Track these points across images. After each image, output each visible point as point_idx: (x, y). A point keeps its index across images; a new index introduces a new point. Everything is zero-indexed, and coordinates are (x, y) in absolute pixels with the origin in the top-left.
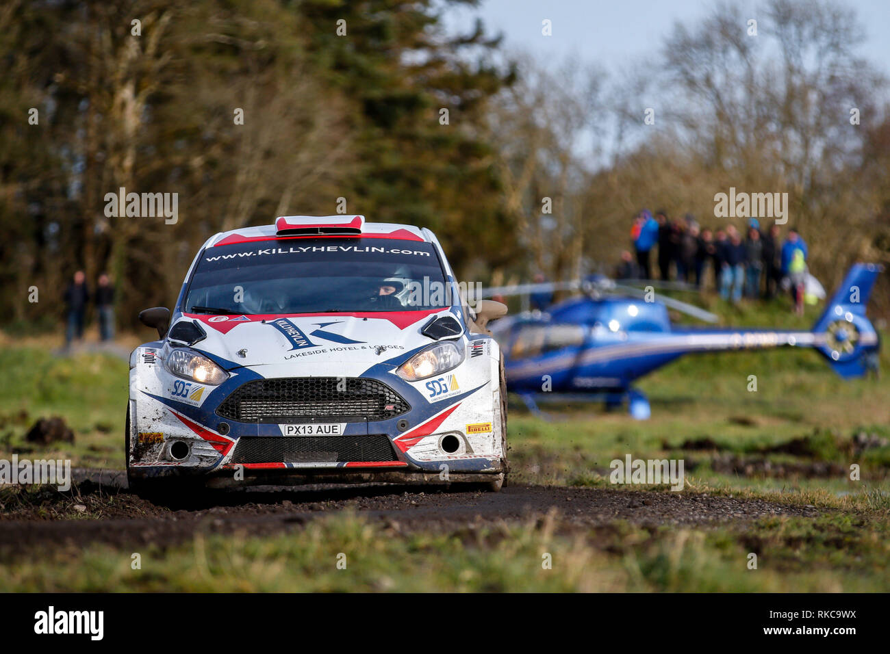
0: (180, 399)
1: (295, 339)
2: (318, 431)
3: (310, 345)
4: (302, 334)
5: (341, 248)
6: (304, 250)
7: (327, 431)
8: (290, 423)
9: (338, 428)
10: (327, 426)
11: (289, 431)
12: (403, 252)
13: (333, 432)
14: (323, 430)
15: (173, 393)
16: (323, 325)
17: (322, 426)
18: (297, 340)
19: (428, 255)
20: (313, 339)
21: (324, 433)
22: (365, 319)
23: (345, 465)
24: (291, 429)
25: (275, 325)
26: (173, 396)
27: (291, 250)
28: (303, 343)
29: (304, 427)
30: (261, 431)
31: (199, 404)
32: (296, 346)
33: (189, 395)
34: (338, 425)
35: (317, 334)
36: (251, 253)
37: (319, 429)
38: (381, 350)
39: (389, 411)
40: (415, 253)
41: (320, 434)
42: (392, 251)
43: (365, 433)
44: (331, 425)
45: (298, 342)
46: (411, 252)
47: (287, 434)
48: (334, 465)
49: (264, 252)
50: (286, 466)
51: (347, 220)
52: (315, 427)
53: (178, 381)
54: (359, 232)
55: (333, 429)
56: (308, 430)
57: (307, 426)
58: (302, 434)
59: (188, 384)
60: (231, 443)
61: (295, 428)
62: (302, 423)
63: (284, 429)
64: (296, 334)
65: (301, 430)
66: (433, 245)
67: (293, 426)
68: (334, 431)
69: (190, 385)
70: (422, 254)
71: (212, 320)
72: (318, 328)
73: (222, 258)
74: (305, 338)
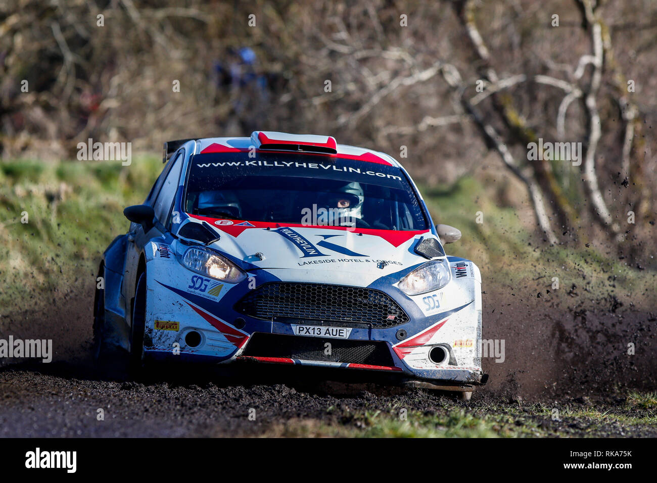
0: (198, 292)
1: (304, 247)
2: (326, 333)
3: (319, 254)
4: (309, 243)
5: (321, 165)
6: (288, 165)
7: (334, 334)
8: (301, 324)
9: (344, 332)
10: (335, 329)
11: (300, 330)
12: (377, 174)
13: (339, 335)
14: (331, 334)
15: (190, 287)
16: (326, 237)
17: (330, 329)
18: (307, 248)
19: (400, 179)
20: (322, 249)
21: (332, 336)
22: (361, 235)
23: (348, 365)
24: (301, 329)
25: (280, 232)
26: (190, 289)
27: (276, 163)
28: (313, 252)
29: (314, 328)
30: (274, 327)
31: (218, 299)
32: (307, 255)
33: (207, 290)
34: (345, 329)
35: (322, 244)
36: (239, 163)
37: (327, 332)
38: (382, 265)
39: (391, 321)
40: (389, 176)
41: (328, 335)
42: (368, 173)
43: (367, 338)
44: (339, 329)
45: (308, 250)
46: (384, 176)
47: (298, 333)
48: (339, 364)
49: (251, 163)
50: (294, 362)
51: (323, 140)
52: (324, 329)
53: (196, 277)
54: (335, 152)
55: (340, 333)
56: (317, 331)
57: (316, 327)
58: (312, 334)
59: (206, 280)
60: (246, 337)
61: (305, 329)
62: (312, 325)
63: (296, 329)
64: (304, 243)
65: (311, 331)
66: (401, 170)
67: (304, 327)
68: (341, 334)
69: (208, 281)
70: (394, 178)
71: (218, 223)
72: (322, 239)
73: (211, 165)
74: (313, 247)
